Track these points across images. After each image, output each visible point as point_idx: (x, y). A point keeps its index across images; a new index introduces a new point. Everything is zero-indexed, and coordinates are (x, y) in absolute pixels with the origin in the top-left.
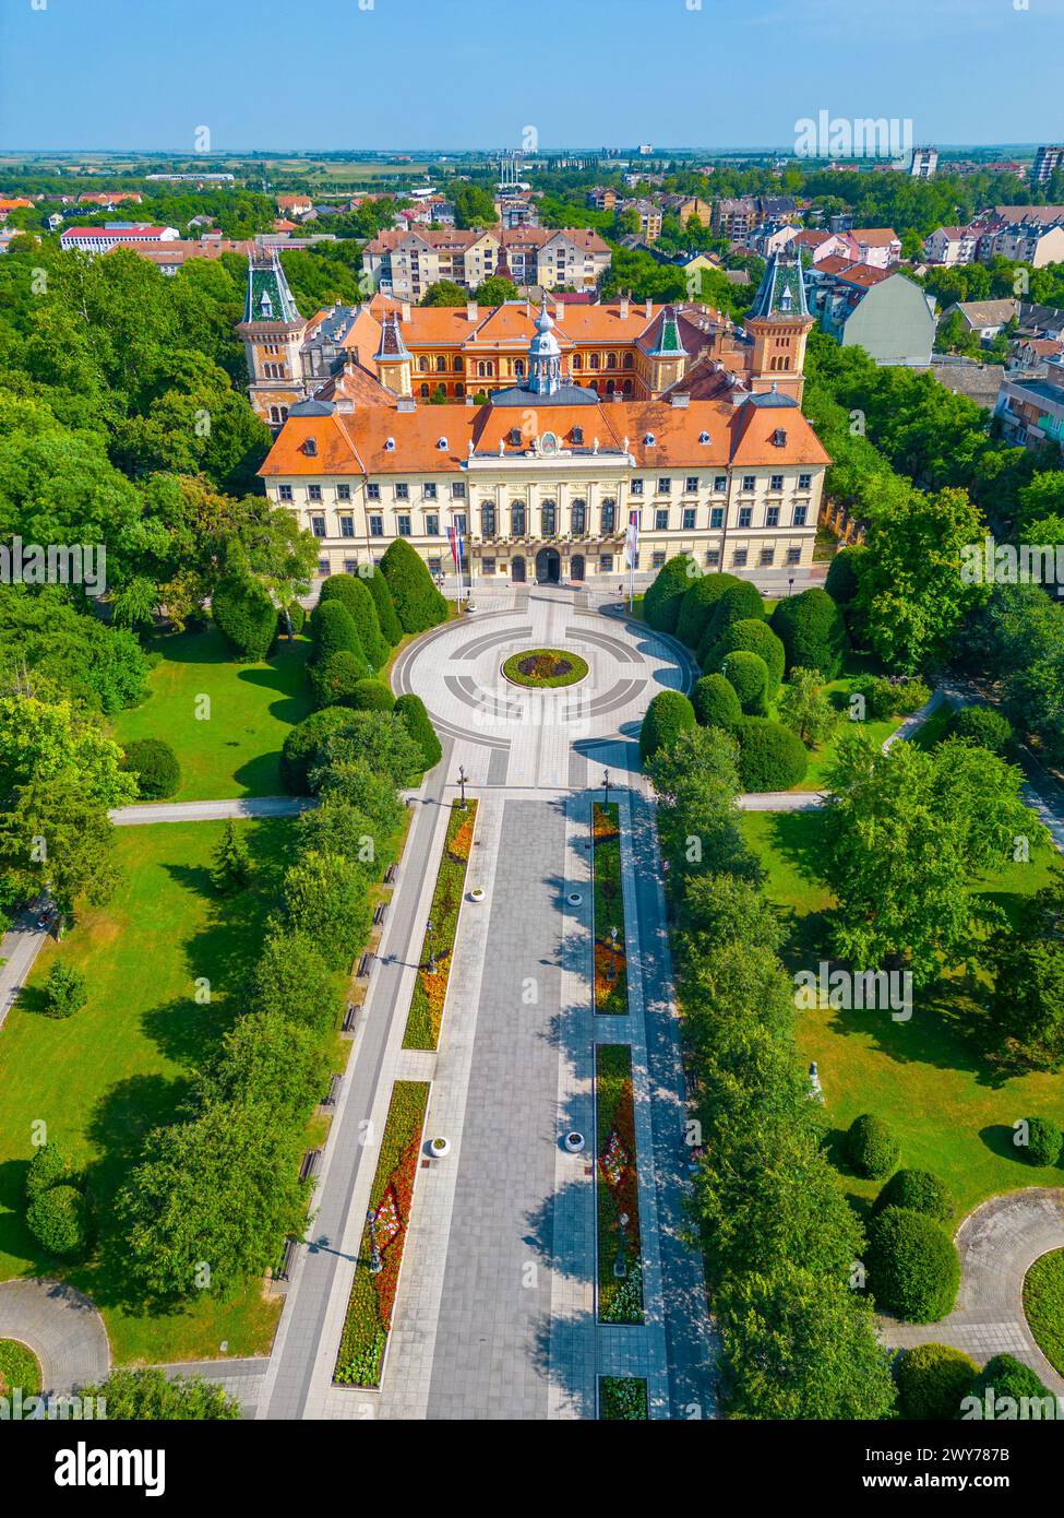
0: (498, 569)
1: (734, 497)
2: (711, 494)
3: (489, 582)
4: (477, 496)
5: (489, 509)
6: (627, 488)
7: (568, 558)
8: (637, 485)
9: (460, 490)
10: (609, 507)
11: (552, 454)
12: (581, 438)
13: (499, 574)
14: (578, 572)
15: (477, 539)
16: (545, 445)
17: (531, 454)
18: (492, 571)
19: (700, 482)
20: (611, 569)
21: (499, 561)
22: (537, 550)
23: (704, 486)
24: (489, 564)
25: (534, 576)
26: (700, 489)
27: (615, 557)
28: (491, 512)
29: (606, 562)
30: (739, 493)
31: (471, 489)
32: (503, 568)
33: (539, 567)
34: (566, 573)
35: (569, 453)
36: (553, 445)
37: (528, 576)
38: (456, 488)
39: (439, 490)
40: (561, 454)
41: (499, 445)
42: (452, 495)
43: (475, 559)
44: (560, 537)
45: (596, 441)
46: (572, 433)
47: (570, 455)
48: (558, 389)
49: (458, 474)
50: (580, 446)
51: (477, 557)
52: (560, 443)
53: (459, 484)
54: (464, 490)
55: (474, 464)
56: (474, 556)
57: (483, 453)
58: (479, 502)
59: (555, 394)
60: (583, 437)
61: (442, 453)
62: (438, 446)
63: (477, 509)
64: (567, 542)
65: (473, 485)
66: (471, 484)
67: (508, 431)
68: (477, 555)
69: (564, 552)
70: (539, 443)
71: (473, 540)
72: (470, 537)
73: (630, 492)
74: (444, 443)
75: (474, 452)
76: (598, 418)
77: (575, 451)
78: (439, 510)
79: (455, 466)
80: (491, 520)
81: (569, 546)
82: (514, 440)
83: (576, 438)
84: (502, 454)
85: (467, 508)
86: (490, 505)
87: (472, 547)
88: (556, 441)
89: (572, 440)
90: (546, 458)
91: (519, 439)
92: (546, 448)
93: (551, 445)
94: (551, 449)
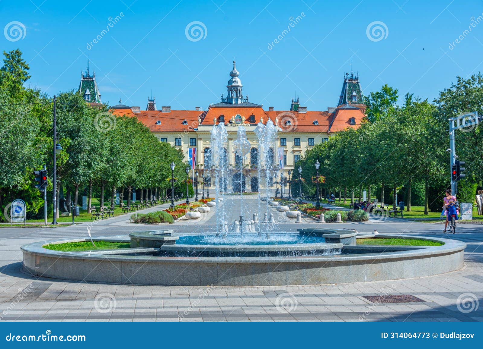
4: (202, 145)
6: (278, 143)
7: (250, 178)
8: (283, 141)
9: (193, 142)
11: (240, 124)
13: (213, 187)
15: (202, 165)
16: (236, 120)
17: (229, 125)
18: (210, 185)
19: (315, 140)
24: (207, 181)
25: (231, 188)
26: (315, 144)
28: (209, 154)
31: (199, 141)
32: (215, 184)
34: (248, 186)
36: (241, 120)
37: (228, 189)
38: (192, 141)
39: (183, 143)
40: (245, 125)
41: (214, 120)
42: (189, 145)
43: (200, 178)
44: (245, 165)
45: (262, 119)
46: (250, 118)
47: (249, 125)
48: (242, 102)
49: (193, 133)
50: (254, 123)
51: (201, 177)
52: (244, 119)
53: (193, 139)
54: (195, 142)
55: (201, 129)
56: (200, 177)
57: (205, 125)
58: (203, 148)
59: (240, 104)
60: (255, 119)
61: (185, 126)
62: (183, 123)
63: (202, 152)
64: (249, 168)
65: (201, 139)
66: (200, 139)
67: (218, 117)
68: (201, 176)
69: (247, 174)
70: (233, 119)
71: (200, 166)
72: (198, 166)
73: (280, 145)
74: (185, 122)
75: (201, 124)
76: (262, 113)
77: (251, 123)
78: (183, 152)
79: (191, 130)
80: (209, 158)
81: (250, 171)
82: (221, 120)
83: (252, 120)
84: (215, 124)
85: (196, 151)
86: (209, 150)
87: (199, 170)
88: (242, 118)
89: (250, 121)
90: (237, 126)
91: (223, 120)
92: (237, 122)
93: (239, 120)
94: (239, 122)
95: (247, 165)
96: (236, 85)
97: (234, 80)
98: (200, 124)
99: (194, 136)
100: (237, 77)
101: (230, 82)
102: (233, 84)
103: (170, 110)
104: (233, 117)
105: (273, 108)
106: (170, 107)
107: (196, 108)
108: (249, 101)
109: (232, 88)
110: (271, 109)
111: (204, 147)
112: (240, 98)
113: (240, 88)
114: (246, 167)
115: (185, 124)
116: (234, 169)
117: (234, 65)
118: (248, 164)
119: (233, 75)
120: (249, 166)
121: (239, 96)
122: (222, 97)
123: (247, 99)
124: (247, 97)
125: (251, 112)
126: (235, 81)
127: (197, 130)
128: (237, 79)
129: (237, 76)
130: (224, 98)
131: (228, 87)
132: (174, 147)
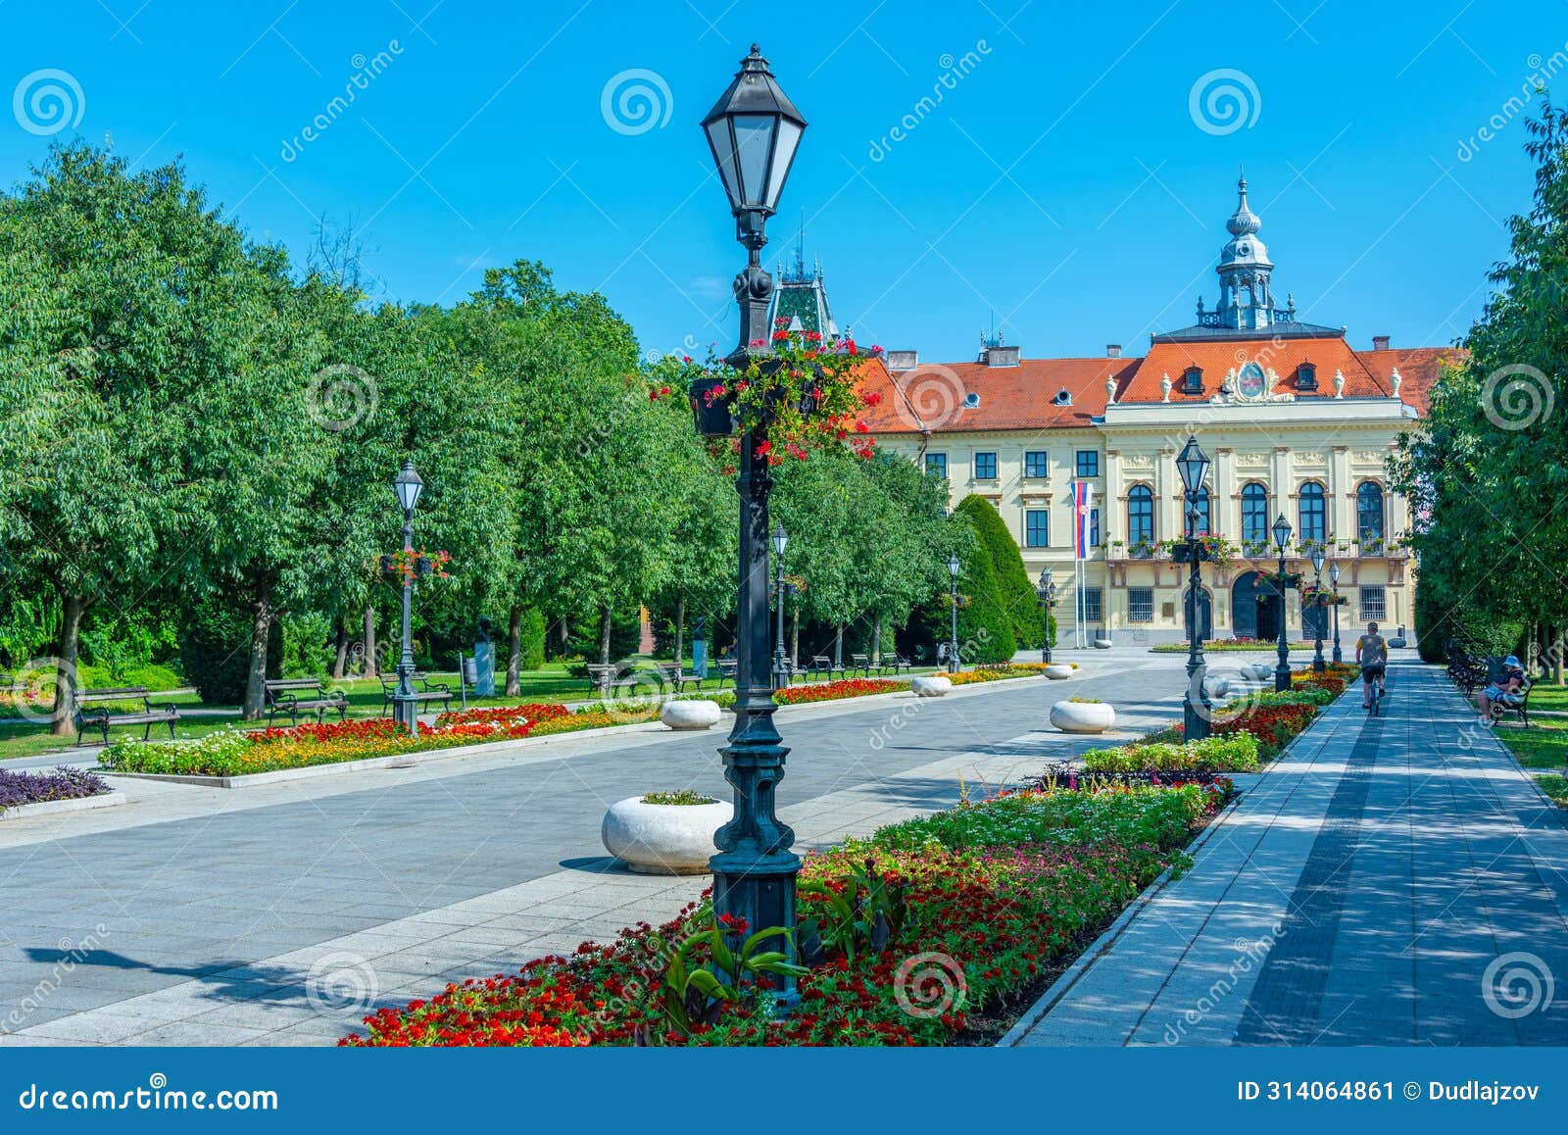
0: (1157, 614)
3: (1140, 638)
4: (1118, 474)
5: (1142, 496)
7: (1298, 597)
9: (1089, 464)
10: (1371, 493)
11: (1258, 397)
12: (1311, 378)
13: (1159, 623)
15: (1119, 545)
16: (1246, 383)
17: (1218, 399)
18: (1147, 615)
21: (1160, 598)
22: (1234, 574)
24: (1140, 602)
25: (1228, 625)
27: (1389, 592)
28: (1146, 507)
29: (1373, 604)
31: (1109, 460)
32: (1168, 610)
33: (1238, 608)
34: (1293, 623)
35: (1290, 396)
36: (1262, 382)
37: (1216, 627)
38: (1083, 460)
39: (1052, 465)
40: (1276, 398)
41: (1162, 385)
42: (1075, 474)
43: (1114, 591)
45: (1339, 376)
46: (1295, 376)
47: (1293, 399)
48: (1270, 323)
49: (1086, 430)
50: (1311, 393)
51: (1118, 587)
52: (1272, 377)
53: (1087, 452)
54: (1096, 464)
55: (1115, 416)
56: (1113, 585)
57: (1132, 402)
58: (1125, 485)
59: (1264, 328)
60: (1318, 378)
61: (1061, 409)
62: (1055, 401)
63: (1120, 498)
64: (1291, 553)
65: (1114, 453)
66: (1111, 453)
67: (1179, 374)
68: (1118, 582)
70: (1233, 378)
71: (1110, 547)
72: (1105, 546)
74: (1064, 396)
75: (1116, 400)
76: (1345, 356)
77: (1302, 393)
78: (1051, 500)
79: (1080, 422)
80: (1146, 520)
81: (1296, 564)
82: (1191, 386)
83: (1303, 381)
84: (1167, 400)
85: (1100, 497)
86: (1145, 492)
87: (1109, 562)
88: (1266, 376)
89: (1296, 384)
90: (1249, 404)
91: (1199, 384)
92: (1248, 389)
93: (1256, 384)
94: (1255, 389)
96: (1248, 260)
97: (1239, 244)
98: (1112, 401)
99: (1090, 444)
100: (1251, 236)
101: (1228, 253)
102: (1239, 261)
103: (1015, 358)
104: (1233, 371)
105: (1386, 339)
106: (1016, 349)
107: (1109, 347)
108: (1298, 318)
109: (1231, 274)
110: (1381, 345)
111: (1126, 481)
112: (1266, 306)
113: (1263, 272)
115: (1061, 404)
116: (1238, 556)
117: (1242, 194)
119: (1236, 229)
120: (1294, 546)
121: (1259, 299)
122: (1200, 306)
123: (1291, 312)
124: (1289, 303)
125: (1305, 352)
126: (1245, 249)
127: (1103, 420)
128: (1251, 240)
129: (1255, 231)
131: (1220, 270)
132: (1020, 485)
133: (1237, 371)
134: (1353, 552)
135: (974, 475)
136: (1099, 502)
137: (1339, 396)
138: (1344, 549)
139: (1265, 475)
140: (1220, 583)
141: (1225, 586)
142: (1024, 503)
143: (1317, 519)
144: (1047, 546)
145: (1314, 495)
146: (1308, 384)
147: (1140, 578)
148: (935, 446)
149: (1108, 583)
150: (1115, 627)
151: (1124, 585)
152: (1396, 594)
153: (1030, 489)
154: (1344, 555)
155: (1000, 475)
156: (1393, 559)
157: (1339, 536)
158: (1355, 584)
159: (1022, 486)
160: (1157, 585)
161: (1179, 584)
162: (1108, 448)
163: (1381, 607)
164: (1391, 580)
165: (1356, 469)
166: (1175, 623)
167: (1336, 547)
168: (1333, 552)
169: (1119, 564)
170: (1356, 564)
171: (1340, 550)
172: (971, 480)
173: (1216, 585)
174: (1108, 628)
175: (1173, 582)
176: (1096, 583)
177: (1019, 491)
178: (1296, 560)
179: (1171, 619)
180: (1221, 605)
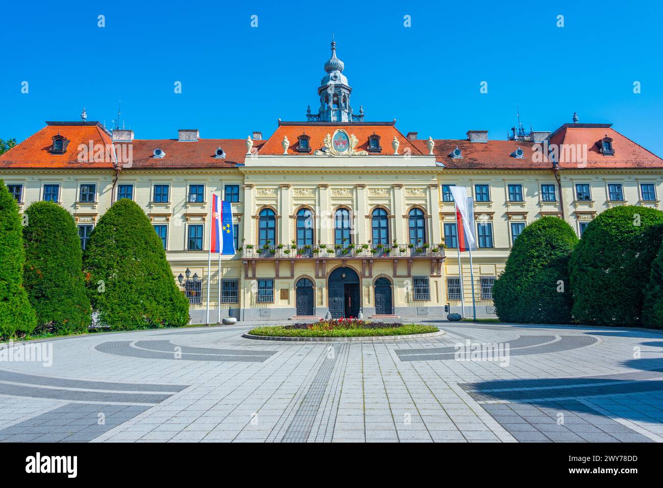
0: (277, 295)
1: (569, 210)
2: (539, 204)
3: (265, 315)
4: (253, 200)
5: (268, 216)
6: (437, 194)
7: (371, 280)
8: (449, 192)
9: (233, 194)
10: (418, 215)
11: (346, 152)
12: (377, 145)
13: (279, 303)
14: (385, 303)
15: (250, 247)
16: (337, 143)
17: (320, 153)
18: (269, 298)
19: (525, 190)
20: (427, 298)
21: (279, 285)
22: (329, 268)
23: (530, 194)
24: (264, 288)
25: (325, 305)
26: (526, 199)
27: (432, 281)
28: (271, 224)
29: (421, 289)
30: (574, 204)
31: (247, 191)
32: (285, 295)
33: (331, 294)
34: (368, 301)
35: (365, 152)
36: (347, 143)
37: (317, 306)
38: (229, 191)
39: (208, 194)
40: (356, 153)
41: (283, 144)
43: (247, 281)
44: (359, 247)
45: (396, 141)
46: (368, 142)
47: (367, 154)
48: (350, 121)
49: (233, 171)
50: (378, 153)
51: (251, 278)
52: (354, 140)
53: (232, 186)
54: (238, 194)
55: (251, 162)
56: (247, 277)
57: (263, 155)
58: (257, 208)
60: (381, 144)
61: (217, 160)
63: (253, 217)
64: (367, 253)
65: (250, 187)
66: (248, 186)
67: (294, 140)
68: (250, 274)
69: (364, 271)
70: (329, 140)
71: (245, 250)
72: (241, 249)
73: (442, 200)
74: (220, 152)
75: (254, 151)
76: (396, 135)
77: (372, 153)
78: (206, 218)
79: (229, 165)
80: (271, 233)
81: (371, 261)
82: (302, 147)
83: (372, 145)
84: (286, 153)
85: (240, 215)
86: (271, 214)
87: (244, 260)
88: (350, 139)
89: (368, 148)
90: (339, 156)
91: (307, 146)
92: (338, 147)
93: (344, 143)
94: (344, 147)
95: (365, 247)
96: (337, 83)
97: (332, 75)
98: (249, 152)
99: (233, 180)
100: (338, 71)
101: (325, 79)
102: (331, 83)
104: (329, 135)
109: (328, 91)
111: (258, 206)
112: (347, 111)
113: (346, 90)
114: (361, 251)
115: (218, 157)
116: (332, 255)
117: (333, 49)
118: (367, 243)
119: (330, 67)
120: (369, 249)
125: (372, 132)
126: (336, 77)
127: (243, 164)
128: (338, 73)
129: (340, 69)
130: (312, 113)
132: (185, 206)
133: (331, 136)
134: (408, 253)
135: (152, 200)
136: (239, 220)
137: (396, 153)
138: (403, 251)
139: (350, 202)
140: (320, 275)
141: (323, 277)
142: (187, 220)
143: (383, 232)
144: (202, 250)
145: (381, 215)
146: (376, 148)
147: (265, 272)
148: (124, 180)
149: (243, 276)
150: (248, 307)
151: (254, 277)
152: (436, 282)
153: (192, 210)
154: (403, 255)
155: (171, 199)
156: (435, 258)
157: (398, 242)
158: (409, 276)
159: (186, 207)
160: (277, 277)
161: (292, 276)
162: (246, 183)
163: (426, 291)
164: (432, 272)
165: (407, 199)
166: (289, 303)
167: (398, 250)
168: (396, 253)
169: (249, 261)
170: (409, 262)
171: (401, 251)
172: (150, 203)
173: (317, 277)
174: (242, 308)
175: (289, 275)
176: (233, 276)
177: (184, 211)
178: (371, 259)
179: (287, 301)
180: (321, 289)
